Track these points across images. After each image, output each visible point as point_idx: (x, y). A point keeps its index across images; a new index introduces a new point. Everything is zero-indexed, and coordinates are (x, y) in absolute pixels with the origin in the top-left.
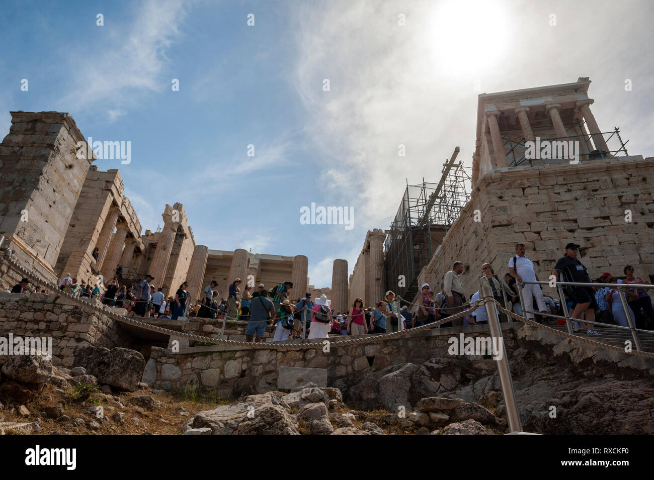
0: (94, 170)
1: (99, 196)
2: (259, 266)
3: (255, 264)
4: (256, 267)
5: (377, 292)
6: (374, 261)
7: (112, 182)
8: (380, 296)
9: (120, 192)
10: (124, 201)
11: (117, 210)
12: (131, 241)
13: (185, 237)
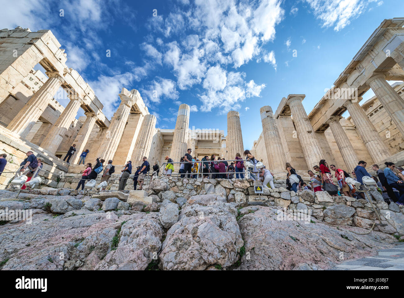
1: (20, 49)
5: (312, 143)
6: (300, 116)
7: (38, 38)
8: (317, 146)
9: (58, 57)
10: (69, 71)
11: (58, 76)
12: (90, 114)
13: (141, 115)
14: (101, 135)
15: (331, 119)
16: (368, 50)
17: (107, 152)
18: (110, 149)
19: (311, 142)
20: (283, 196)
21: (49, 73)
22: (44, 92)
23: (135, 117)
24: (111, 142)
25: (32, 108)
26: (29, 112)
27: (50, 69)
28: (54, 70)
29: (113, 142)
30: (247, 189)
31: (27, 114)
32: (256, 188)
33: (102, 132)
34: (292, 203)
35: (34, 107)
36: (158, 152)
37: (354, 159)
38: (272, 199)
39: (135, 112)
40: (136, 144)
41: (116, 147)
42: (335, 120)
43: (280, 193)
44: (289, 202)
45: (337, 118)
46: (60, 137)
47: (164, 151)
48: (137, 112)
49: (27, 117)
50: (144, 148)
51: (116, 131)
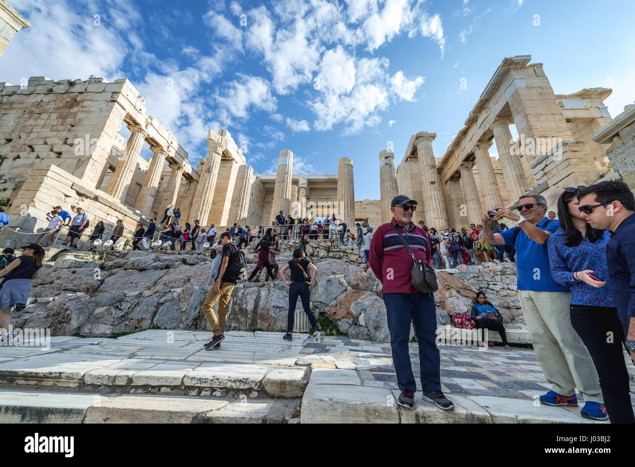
0: (100, 82)
1: (104, 109)
2: (307, 186)
3: (304, 184)
4: (305, 186)
5: (433, 196)
6: (425, 163)
7: (119, 93)
8: (437, 200)
9: (138, 108)
10: (150, 121)
11: (141, 130)
12: (176, 167)
13: (234, 162)
14: (189, 190)
15: (462, 165)
16: (494, 89)
17: (202, 211)
18: (204, 208)
19: (432, 194)
20: (354, 252)
21: (130, 127)
22: (131, 151)
23: (226, 165)
24: (204, 200)
25: (124, 170)
26: (122, 175)
27: (131, 123)
28: (136, 124)
29: (206, 199)
30: (329, 248)
31: (121, 178)
32: (334, 246)
33: (190, 186)
34: (360, 257)
35: (126, 169)
36: (258, 206)
37: (477, 214)
38: (346, 254)
39: (227, 159)
40: (233, 202)
41: (210, 205)
42: (467, 167)
43: (352, 250)
44: (358, 256)
45: (469, 164)
46: (151, 197)
47: (265, 204)
48: (228, 158)
49: (122, 181)
50: (242, 206)
51: (208, 187)
